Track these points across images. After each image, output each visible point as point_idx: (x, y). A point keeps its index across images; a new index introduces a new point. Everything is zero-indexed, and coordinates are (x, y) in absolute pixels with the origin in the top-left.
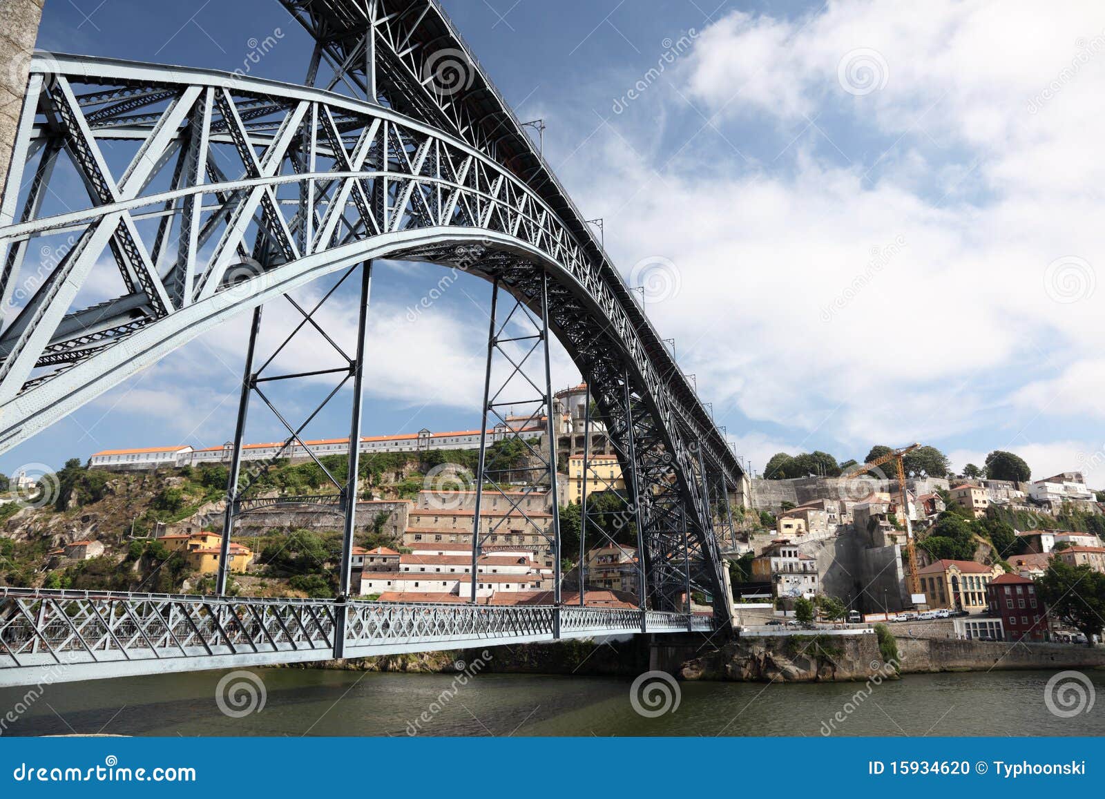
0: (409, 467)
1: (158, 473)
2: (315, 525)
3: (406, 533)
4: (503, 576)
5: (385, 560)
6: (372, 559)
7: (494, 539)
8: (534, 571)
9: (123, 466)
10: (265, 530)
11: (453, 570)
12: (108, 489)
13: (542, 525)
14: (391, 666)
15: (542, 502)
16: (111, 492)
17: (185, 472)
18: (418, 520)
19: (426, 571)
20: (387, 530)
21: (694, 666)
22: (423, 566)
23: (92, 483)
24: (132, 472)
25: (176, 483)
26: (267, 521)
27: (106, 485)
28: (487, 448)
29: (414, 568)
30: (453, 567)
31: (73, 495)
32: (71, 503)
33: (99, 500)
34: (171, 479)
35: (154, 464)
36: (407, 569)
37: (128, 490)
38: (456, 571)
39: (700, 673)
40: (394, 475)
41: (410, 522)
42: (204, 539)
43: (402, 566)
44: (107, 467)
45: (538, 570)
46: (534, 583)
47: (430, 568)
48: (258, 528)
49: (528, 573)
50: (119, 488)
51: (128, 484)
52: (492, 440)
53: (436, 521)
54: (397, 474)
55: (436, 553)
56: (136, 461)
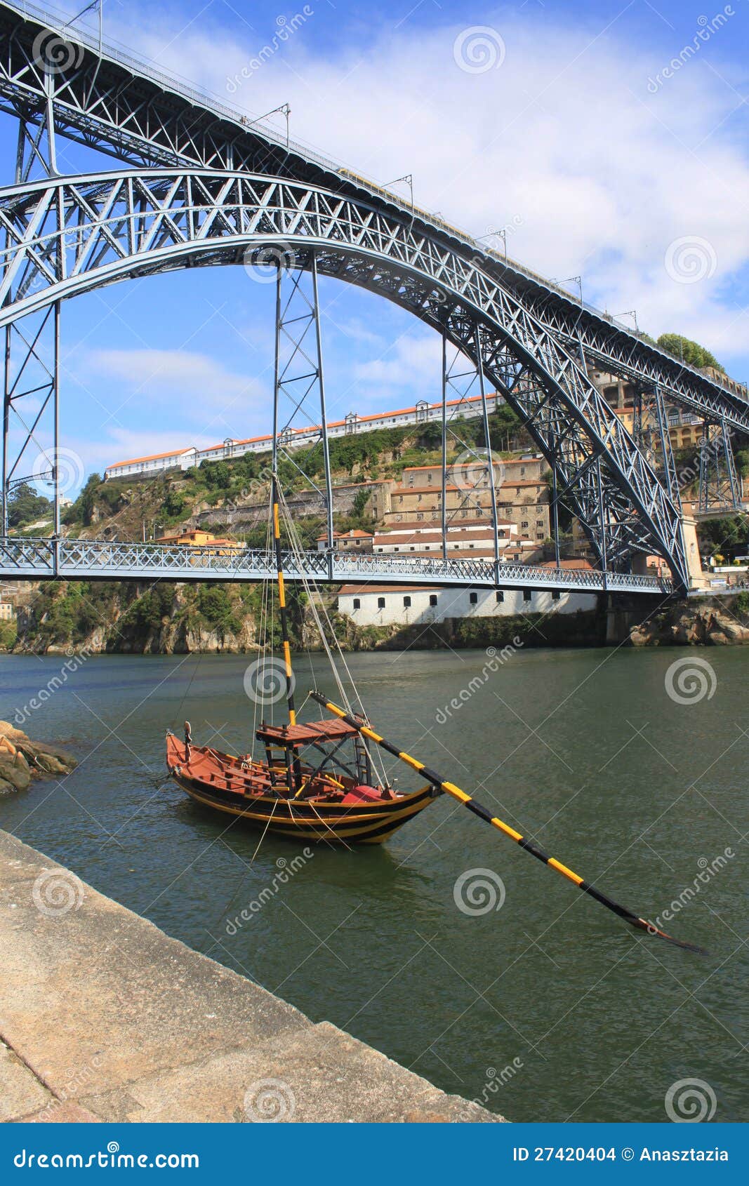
0: (406, 444)
1: (165, 478)
2: (301, 514)
3: (387, 514)
4: (480, 550)
5: (358, 542)
6: (346, 543)
7: (479, 513)
8: (514, 544)
9: (135, 475)
10: (255, 525)
11: (427, 548)
12: (124, 501)
13: (534, 493)
14: (362, 644)
15: (538, 468)
16: (127, 502)
17: (188, 475)
18: (402, 500)
19: (400, 550)
20: (368, 513)
21: (643, 630)
22: (396, 546)
23: (109, 496)
24: (143, 480)
25: (180, 485)
26: (256, 515)
27: (121, 497)
28: (489, 415)
29: (387, 548)
30: (427, 545)
31: (95, 509)
32: (95, 518)
33: (117, 511)
34: (176, 483)
35: (161, 470)
36: (381, 550)
37: (141, 499)
38: (431, 549)
39: (648, 637)
40: (391, 454)
41: (393, 502)
42: (193, 537)
43: (376, 548)
44: (121, 478)
45: (518, 542)
46: (512, 556)
47: (404, 548)
48: (249, 523)
49: (507, 546)
50: (134, 498)
51: (141, 493)
52: (494, 405)
53: (420, 499)
54: (395, 453)
55: (413, 532)
56: (145, 470)
